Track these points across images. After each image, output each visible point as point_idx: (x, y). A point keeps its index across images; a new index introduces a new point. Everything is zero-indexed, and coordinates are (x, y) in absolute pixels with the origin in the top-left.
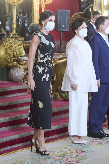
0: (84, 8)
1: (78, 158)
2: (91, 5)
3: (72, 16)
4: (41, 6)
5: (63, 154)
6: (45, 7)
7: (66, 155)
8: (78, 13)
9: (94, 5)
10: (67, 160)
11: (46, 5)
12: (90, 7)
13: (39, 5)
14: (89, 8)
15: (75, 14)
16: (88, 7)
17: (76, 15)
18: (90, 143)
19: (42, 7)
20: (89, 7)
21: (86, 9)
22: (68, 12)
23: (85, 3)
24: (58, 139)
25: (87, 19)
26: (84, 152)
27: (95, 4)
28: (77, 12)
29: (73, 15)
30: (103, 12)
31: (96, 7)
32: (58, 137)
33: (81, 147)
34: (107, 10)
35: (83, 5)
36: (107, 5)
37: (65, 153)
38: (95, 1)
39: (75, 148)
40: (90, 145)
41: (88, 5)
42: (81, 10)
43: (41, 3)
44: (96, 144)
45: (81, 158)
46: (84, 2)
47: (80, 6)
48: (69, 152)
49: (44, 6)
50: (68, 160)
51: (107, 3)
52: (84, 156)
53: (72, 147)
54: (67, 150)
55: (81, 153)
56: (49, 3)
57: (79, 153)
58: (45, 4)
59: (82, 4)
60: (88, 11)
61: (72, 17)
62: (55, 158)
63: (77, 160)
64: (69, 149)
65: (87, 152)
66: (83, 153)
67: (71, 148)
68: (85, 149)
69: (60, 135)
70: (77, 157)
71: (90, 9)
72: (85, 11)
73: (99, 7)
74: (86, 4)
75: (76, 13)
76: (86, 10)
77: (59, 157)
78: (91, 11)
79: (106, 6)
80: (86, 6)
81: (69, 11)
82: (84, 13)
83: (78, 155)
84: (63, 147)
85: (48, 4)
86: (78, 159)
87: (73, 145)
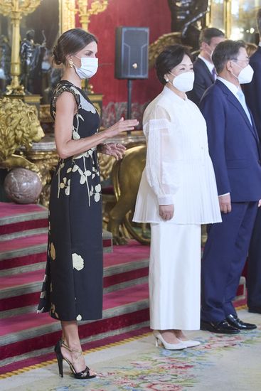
0: (184, 22)
1: (178, 382)
2: (201, 15)
3: (156, 43)
4: (80, 18)
5: (140, 372)
6: (89, 21)
7: (148, 375)
8: (170, 34)
9: (208, 15)
10: (150, 387)
11: (92, 17)
12: (198, 20)
13: (73, 18)
14: (196, 21)
15: (161, 38)
17: (164, 40)
18: (206, 344)
19: (81, 21)
20: (195, 19)
21: (189, 23)
22: (146, 33)
23: (186, 9)
24: (127, 338)
25: (191, 48)
26: (192, 366)
27: (210, 12)
28: (167, 33)
29: (156, 39)
30: (231, 30)
31: (212, 20)
32: (127, 333)
33: (184, 356)
34: (239, 26)
35: (181, 15)
36: (239, 15)
37: (146, 371)
38: (209, 4)
39: (169, 358)
40: (206, 350)
41: (194, 14)
42: (176, 26)
43: (79, 13)
44: (220, 349)
45: (186, 381)
46: (183, 8)
47: (174, 17)
48: (155, 368)
49: (88, 18)
50: (154, 387)
51: (240, 10)
52: (192, 375)
53: (162, 355)
54: (149, 364)
55: (183, 370)
56: (99, 11)
57: (178, 370)
58: (88, 15)
59: (178, 13)
60: (192, 28)
61: (155, 45)
62: (122, 383)
63: (175, 386)
64: (156, 361)
65: (198, 366)
66: (189, 369)
67: (160, 359)
68: (193, 359)
69: (133, 328)
70: (174, 380)
71: (199, 23)
72: (186, 29)
73: (220, 19)
74: (188, 12)
75: (166, 35)
76: (189, 26)
77: (133, 379)
78: (200, 28)
79: (237, 17)
80: (188, 18)
81: (147, 30)
82: (184, 33)
83: (176, 376)
84: (140, 356)
85: (96, 13)
86: (177, 384)
87: (165, 352)
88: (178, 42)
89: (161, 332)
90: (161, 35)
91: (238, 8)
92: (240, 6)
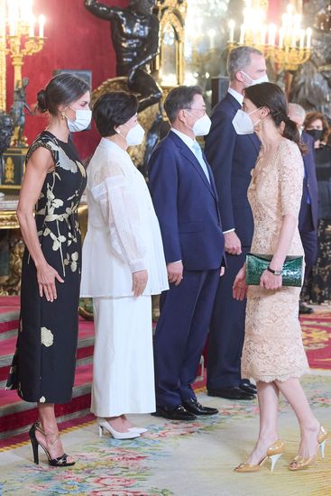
0: (131, 65)
1: (129, 475)
2: (150, 57)
3: (99, 88)
4: (12, 59)
5: (86, 465)
6: (22, 63)
7: (95, 468)
8: (116, 79)
9: (158, 57)
10: (98, 481)
11: (26, 59)
12: (147, 62)
13: (4, 59)
14: (144, 64)
15: (106, 83)
16: (141, 61)
17: (108, 86)
18: (160, 432)
19: (13, 63)
20: (143, 62)
21: (136, 67)
22: (88, 77)
23: (134, 50)
24: (71, 427)
25: (139, 95)
26: (143, 458)
27: (160, 54)
28: (111, 77)
29: (100, 84)
30: (183, 75)
31: (162, 63)
32: (70, 421)
33: (136, 446)
34: (193, 71)
35: (127, 57)
36: (192, 57)
37: (93, 464)
38: (159, 45)
39: (119, 449)
40: (160, 439)
41: (142, 56)
42: (122, 70)
43: (11, 53)
44: (175, 438)
45: (138, 474)
46: (130, 49)
47: (119, 59)
48: (103, 460)
49: (21, 60)
50: (102, 481)
51: (193, 52)
52: (146, 468)
53: (110, 445)
54: (96, 455)
55: (135, 461)
56: (33, 51)
57: (129, 461)
58: (21, 56)
59: (125, 54)
60: (140, 72)
61: (98, 91)
62: (66, 478)
63: (126, 481)
64: (103, 452)
65: (151, 456)
66: (141, 461)
67: (108, 450)
68: (146, 449)
69: (77, 415)
70: (125, 474)
71: (148, 67)
72: (133, 72)
73: (171, 62)
74: (135, 54)
75: (110, 80)
76: (137, 70)
77: (78, 473)
78: (149, 72)
79: (190, 60)
80: (135, 61)
81: (89, 74)
82: (131, 78)
83: (127, 468)
84: (85, 447)
85: (31, 54)
86: (128, 478)
87: (113, 442)
88: (123, 88)
89: (108, 419)
90: (105, 80)
91: (191, 49)
92: (193, 48)
